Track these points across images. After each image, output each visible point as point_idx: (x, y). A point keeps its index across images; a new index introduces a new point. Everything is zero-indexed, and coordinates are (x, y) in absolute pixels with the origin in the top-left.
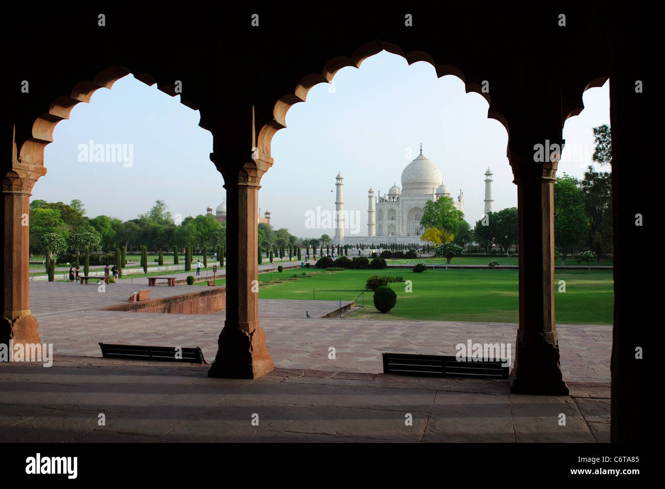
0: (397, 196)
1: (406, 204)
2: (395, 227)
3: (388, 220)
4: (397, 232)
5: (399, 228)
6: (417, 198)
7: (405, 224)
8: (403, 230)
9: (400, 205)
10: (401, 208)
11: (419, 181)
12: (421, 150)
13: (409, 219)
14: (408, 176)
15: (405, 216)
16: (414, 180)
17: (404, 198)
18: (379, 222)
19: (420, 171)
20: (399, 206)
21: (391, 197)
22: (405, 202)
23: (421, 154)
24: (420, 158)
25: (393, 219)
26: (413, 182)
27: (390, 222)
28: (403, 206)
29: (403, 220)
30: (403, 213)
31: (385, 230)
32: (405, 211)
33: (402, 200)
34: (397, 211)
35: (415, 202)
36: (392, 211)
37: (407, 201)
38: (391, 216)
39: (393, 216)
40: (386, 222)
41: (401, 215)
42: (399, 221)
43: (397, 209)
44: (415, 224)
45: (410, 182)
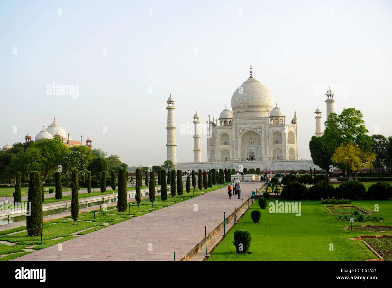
0: (229, 120)
1: (240, 128)
2: (229, 152)
3: (221, 145)
4: (231, 157)
5: (233, 153)
6: (251, 121)
7: (239, 148)
8: (237, 155)
9: (234, 129)
10: (234, 132)
11: (251, 104)
12: (251, 72)
13: (243, 144)
14: (239, 99)
15: (239, 140)
16: (246, 103)
17: (238, 122)
18: (212, 147)
19: (252, 93)
20: (232, 131)
21: (223, 121)
22: (238, 126)
23: (251, 77)
24: (251, 81)
25: (225, 144)
26: (245, 105)
27: (223, 147)
28: (236, 131)
29: (237, 144)
30: (236, 137)
31: (218, 155)
32: (238, 135)
33: (236, 124)
34: (230, 136)
35: (248, 126)
36: (225, 135)
37: (241, 124)
38: (224, 141)
39: (226, 140)
40: (219, 147)
41: (234, 139)
42: (233, 145)
43: (230, 133)
44: (249, 149)
45: (242, 105)
